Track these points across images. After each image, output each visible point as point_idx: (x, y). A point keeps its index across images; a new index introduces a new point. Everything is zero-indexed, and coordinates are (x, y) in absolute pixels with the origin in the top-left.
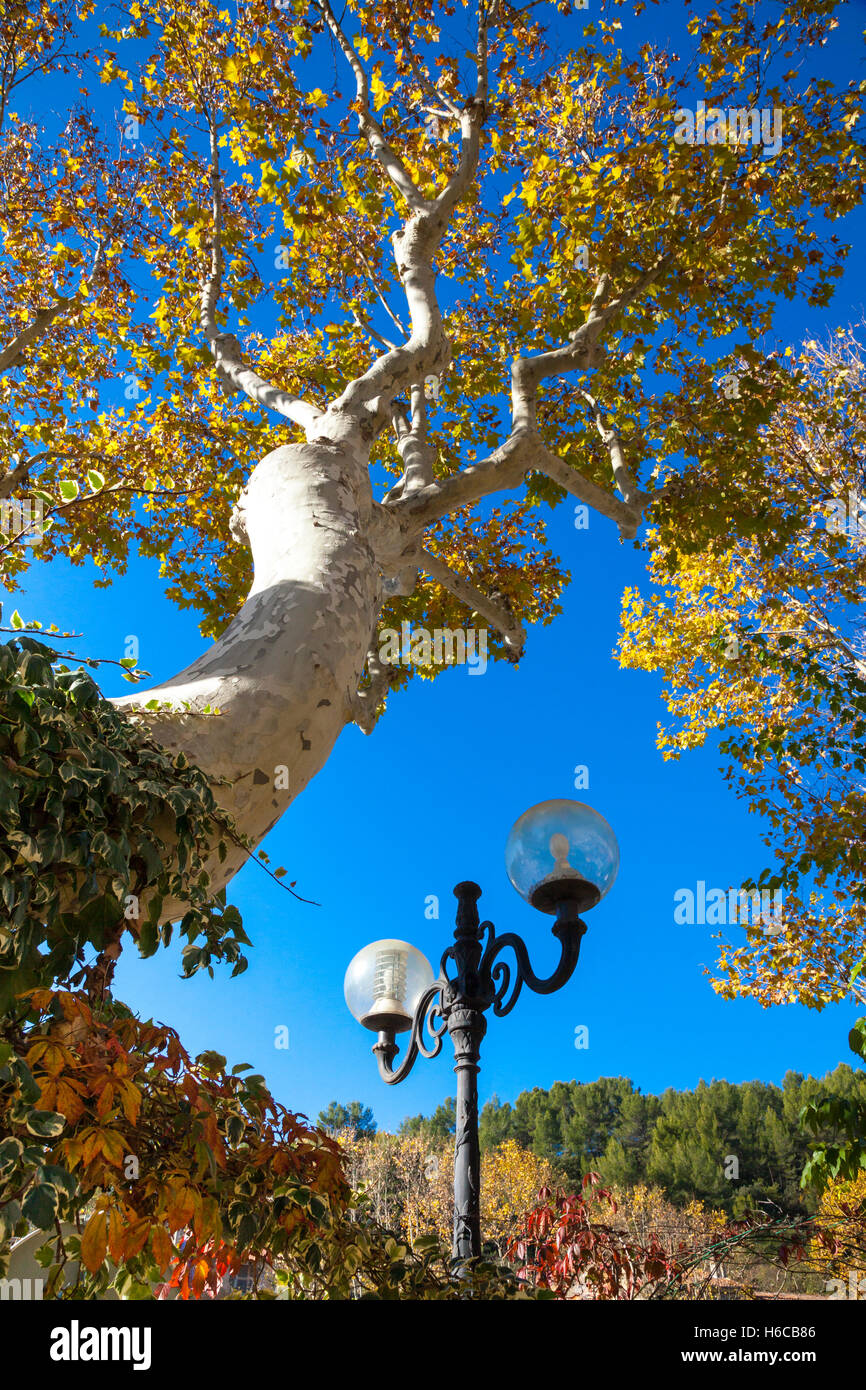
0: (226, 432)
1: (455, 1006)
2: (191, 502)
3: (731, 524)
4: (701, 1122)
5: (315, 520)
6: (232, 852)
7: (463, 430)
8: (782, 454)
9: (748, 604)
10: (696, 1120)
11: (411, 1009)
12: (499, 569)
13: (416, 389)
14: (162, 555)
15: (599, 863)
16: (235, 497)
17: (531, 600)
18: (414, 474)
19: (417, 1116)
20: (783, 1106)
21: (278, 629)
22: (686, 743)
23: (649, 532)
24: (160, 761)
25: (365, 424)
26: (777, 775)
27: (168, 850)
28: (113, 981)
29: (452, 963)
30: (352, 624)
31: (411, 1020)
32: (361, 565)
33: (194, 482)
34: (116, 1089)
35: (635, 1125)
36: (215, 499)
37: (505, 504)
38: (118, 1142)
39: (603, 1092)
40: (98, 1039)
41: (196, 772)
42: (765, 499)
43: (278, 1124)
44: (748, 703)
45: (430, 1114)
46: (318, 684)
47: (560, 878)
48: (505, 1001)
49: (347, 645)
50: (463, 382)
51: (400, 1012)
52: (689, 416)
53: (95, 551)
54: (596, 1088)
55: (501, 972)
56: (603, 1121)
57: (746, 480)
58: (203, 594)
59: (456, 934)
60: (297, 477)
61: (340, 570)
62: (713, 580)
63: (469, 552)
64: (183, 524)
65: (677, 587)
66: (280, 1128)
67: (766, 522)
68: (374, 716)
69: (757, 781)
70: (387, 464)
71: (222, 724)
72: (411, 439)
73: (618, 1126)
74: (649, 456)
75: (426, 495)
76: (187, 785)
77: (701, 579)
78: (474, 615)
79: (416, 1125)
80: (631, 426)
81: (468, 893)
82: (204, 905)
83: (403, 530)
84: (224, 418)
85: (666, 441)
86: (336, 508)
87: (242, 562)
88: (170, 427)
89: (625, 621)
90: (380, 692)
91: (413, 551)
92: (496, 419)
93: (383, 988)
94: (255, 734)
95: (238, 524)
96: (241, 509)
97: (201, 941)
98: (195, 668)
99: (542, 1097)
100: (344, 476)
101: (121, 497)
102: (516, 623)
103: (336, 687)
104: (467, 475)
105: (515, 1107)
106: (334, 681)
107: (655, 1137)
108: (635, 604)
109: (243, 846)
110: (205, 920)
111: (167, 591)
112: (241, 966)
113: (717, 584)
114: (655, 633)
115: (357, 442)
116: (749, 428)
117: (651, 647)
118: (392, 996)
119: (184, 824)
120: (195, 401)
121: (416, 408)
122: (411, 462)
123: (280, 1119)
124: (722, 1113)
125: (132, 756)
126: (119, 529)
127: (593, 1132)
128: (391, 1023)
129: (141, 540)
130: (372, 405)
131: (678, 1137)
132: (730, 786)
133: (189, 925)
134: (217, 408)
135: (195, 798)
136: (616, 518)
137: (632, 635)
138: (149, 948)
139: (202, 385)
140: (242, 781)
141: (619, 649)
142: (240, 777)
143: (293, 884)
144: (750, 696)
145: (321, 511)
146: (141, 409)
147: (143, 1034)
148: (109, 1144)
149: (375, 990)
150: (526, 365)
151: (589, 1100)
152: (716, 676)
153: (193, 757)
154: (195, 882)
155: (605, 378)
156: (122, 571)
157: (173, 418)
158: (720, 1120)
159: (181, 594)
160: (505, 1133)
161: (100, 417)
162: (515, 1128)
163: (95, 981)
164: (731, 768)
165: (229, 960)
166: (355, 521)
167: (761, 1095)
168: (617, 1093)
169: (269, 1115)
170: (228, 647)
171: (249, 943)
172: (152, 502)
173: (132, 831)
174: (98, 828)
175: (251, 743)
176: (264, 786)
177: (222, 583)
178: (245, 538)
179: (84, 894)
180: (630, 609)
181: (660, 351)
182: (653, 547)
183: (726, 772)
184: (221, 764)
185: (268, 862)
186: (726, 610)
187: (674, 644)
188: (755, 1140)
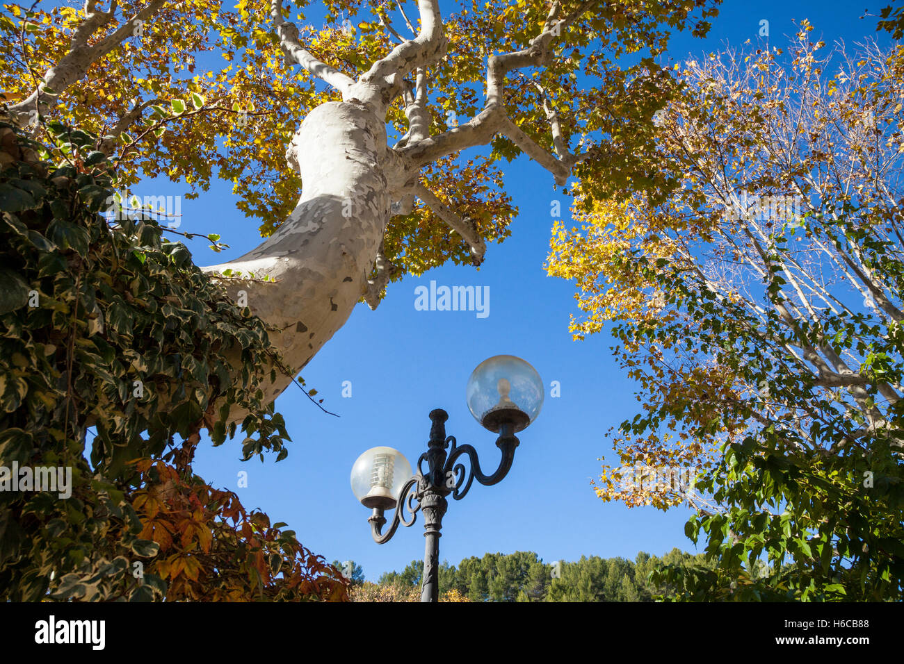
0: (284, 95)
1: (427, 492)
2: (257, 141)
3: (630, 182)
4: (581, 583)
5: (347, 155)
6: (280, 377)
7: (451, 104)
8: (667, 137)
9: (636, 238)
10: (578, 581)
11: (396, 494)
12: (469, 202)
13: (420, 72)
14: (235, 178)
15: (530, 400)
16: (289, 140)
17: (491, 225)
18: (416, 130)
19: (392, 572)
20: (634, 574)
21: (318, 227)
22: (589, 329)
23: (573, 184)
24: (232, 310)
25: (385, 92)
26: (649, 354)
27: (236, 372)
28: (193, 460)
29: (426, 464)
30: (369, 227)
31: (395, 502)
32: (378, 187)
33: (261, 128)
34: (195, 530)
35: (538, 583)
36: (275, 141)
37: (477, 158)
38: (195, 564)
39: (517, 561)
40: (182, 497)
41: (257, 320)
42: (655, 165)
43: (304, 562)
44: (632, 304)
45: (401, 571)
46: (344, 265)
47: (503, 408)
48: (461, 490)
49: (365, 241)
50: (452, 70)
51: (388, 495)
52: (606, 105)
53: (187, 173)
54: (513, 558)
55: (459, 470)
56: (516, 580)
57: (642, 152)
58: (263, 207)
59: (429, 444)
60: (336, 125)
61: (363, 190)
62: (614, 220)
63: (450, 190)
64: (251, 158)
65: (590, 223)
66: (306, 565)
67: (654, 182)
68: (378, 298)
69: (635, 357)
70: (397, 124)
71: (276, 289)
72: (415, 107)
73: (526, 583)
74: (577, 132)
75: (424, 145)
76: (250, 328)
77: (606, 218)
78: (451, 232)
79: (391, 578)
80: (567, 109)
81: (439, 417)
82: (259, 412)
83: (406, 168)
84: (284, 85)
85: (589, 122)
86: (362, 148)
87: (293, 184)
88: (245, 88)
89: (553, 244)
90: (383, 281)
91: (413, 184)
92: (473, 99)
93: (377, 479)
94: (299, 298)
95: (292, 155)
96: (294, 145)
97: (256, 436)
98: (259, 250)
99: (477, 563)
100: (368, 126)
101: (208, 136)
102: (480, 239)
103: (357, 269)
104: (453, 133)
105: (458, 568)
106: (355, 265)
107: (550, 591)
108: (560, 233)
109: (288, 374)
110: (259, 421)
111: (238, 204)
112: (283, 455)
113: (617, 223)
114: (573, 253)
115: (378, 104)
116: (646, 115)
117: (570, 263)
118: (383, 485)
119: (247, 355)
120: (263, 71)
121: (420, 85)
122: (415, 122)
123: (306, 559)
124: (595, 577)
125: (212, 305)
126: (205, 157)
127: (509, 587)
128: (381, 503)
129: (221, 166)
130: (390, 79)
131: (565, 591)
132: (617, 359)
133: (248, 424)
134: (279, 77)
135: (256, 337)
136: (553, 171)
137: (557, 254)
138: (219, 439)
139: (269, 60)
140: (288, 329)
141: (548, 263)
142: (287, 326)
143: (321, 401)
144: (634, 300)
145: (351, 148)
146: (225, 74)
147: (213, 496)
148: (188, 565)
149: (373, 480)
150: (498, 60)
151: (508, 566)
152: (612, 285)
153: (255, 310)
154: (253, 396)
155: (551, 74)
156: (206, 188)
157: (247, 82)
158: (593, 581)
159: (247, 206)
160: (451, 585)
161: (195, 78)
162: (458, 582)
163: (181, 459)
164: (618, 347)
165: (275, 450)
166: (375, 157)
167: (621, 566)
168: (527, 562)
169: (298, 555)
170: (282, 237)
171: (289, 439)
172: (230, 140)
173: (211, 357)
174: (187, 352)
175: (296, 303)
176: (305, 333)
177: (276, 201)
178: (296, 165)
179: (175, 398)
180: (557, 236)
181: (590, 59)
182: (577, 193)
183: (614, 350)
184: (275, 317)
185: (304, 385)
186: (622, 241)
187: (585, 262)
188: (615, 595)
